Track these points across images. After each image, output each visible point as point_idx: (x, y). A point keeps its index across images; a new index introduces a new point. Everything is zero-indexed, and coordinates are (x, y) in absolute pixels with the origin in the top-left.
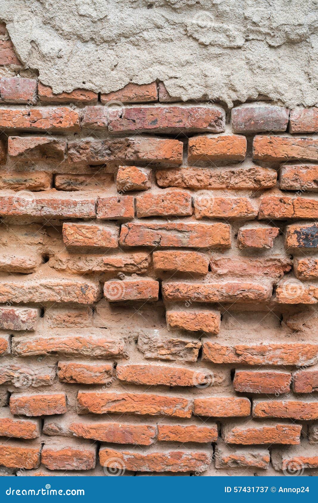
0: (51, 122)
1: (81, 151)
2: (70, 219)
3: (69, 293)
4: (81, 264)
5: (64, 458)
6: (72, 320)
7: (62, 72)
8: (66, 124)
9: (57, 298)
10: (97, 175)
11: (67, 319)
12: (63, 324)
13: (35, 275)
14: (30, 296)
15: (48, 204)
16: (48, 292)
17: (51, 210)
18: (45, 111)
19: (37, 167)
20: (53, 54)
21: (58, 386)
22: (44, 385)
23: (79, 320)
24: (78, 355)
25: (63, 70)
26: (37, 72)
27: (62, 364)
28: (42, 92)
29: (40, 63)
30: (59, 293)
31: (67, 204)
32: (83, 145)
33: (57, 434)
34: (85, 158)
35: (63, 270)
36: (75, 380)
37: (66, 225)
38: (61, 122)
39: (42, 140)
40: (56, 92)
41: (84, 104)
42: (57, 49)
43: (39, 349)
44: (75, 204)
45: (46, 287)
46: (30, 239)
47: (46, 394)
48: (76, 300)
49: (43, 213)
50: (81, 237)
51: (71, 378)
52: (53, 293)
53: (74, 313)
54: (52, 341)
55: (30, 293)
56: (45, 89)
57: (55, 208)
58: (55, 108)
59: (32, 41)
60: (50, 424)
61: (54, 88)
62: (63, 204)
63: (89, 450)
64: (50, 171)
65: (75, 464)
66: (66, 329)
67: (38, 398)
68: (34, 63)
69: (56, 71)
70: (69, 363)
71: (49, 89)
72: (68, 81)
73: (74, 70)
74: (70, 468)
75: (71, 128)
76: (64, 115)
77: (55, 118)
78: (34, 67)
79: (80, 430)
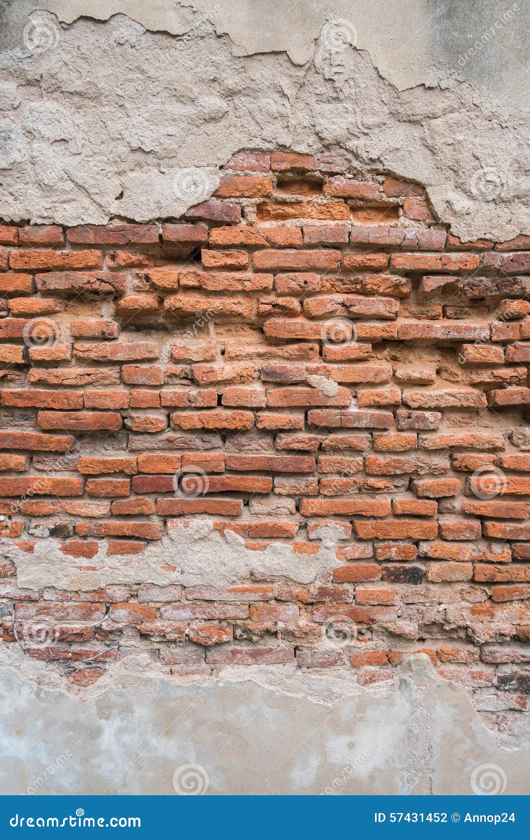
0: (459, 265)
1: (474, 288)
2: (472, 342)
3: (468, 399)
4: (474, 376)
5: (459, 531)
6: (465, 421)
7: (468, 225)
8: (470, 267)
9: (458, 404)
10: (477, 307)
11: (462, 420)
12: (458, 424)
13: (434, 386)
14: (437, 402)
15: (454, 329)
16: (452, 399)
17: (455, 334)
18: (454, 256)
19: (433, 301)
20: (464, 211)
21: (451, 473)
22: (443, 473)
23: (470, 421)
24: (471, 449)
25: (470, 224)
26: (448, 227)
27: (458, 455)
28: (453, 240)
29: (452, 218)
30: (460, 400)
31: (468, 329)
32: (476, 283)
33: (451, 511)
34: (477, 293)
35: (458, 382)
36: (469, 468)
37: (465, 346)
38: (466, 265)
39: (451, 279)
40: (463, 241)
41: (480, 250)
42: (467, 208)
43: (441, 444)
44: (475, 329)
45: (450, 395)
46: (430, 358)
47: (443, 480)
48: (473, 405)
49: (449, 337)
50: (478, 356)
51: (466, 467)
52: (456, 400)
53: (466, 415)
54: (452, 438)
55: (438, 400)
56: (454, 239)
57: (459, 333)
58: (461, 254)
59: (447, 201)
60: (447, 504)
61: (462, 238)
62: (465, 329)
63: (476, 524)
64: (443, 304)
65: (468, 535)
66: (459, 429)
67: (441, 483)
68: (447, 218)
69: (464, 225)
70: (463, 455)
71: (457, 239)
72: (474, 233)
73: (479, 224)
74: (464, 538)
75: (474, 270)
76: (469, 259)
77: (461, 262)
78: (447, 221)
79: (471, 508)
